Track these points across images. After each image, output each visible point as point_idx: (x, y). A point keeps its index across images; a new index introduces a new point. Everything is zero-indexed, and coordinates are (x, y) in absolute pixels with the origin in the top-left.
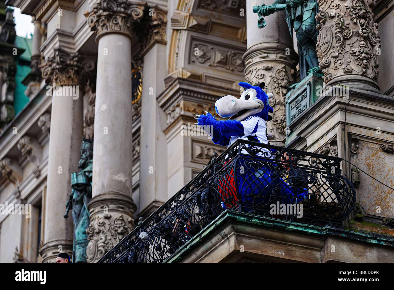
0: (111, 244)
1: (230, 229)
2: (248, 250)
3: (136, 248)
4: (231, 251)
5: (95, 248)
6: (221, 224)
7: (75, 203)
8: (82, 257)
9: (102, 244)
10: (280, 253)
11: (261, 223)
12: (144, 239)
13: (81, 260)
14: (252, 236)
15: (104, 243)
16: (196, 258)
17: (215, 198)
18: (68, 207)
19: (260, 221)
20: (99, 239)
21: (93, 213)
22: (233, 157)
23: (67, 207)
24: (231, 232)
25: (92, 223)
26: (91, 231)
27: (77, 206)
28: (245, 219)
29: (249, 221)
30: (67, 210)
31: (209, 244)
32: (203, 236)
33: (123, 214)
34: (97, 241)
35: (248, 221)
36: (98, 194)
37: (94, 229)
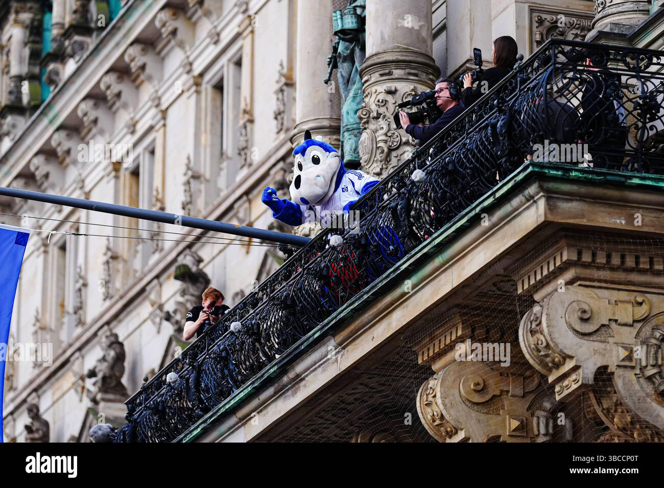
0: (397, 137)
1: (536, 188)
2: (565, 220)
3: (409, 191)
4: (539, 223)
5: (372, 144)
6: (522, 180)
7: (341, 60)
8: (354, 153)
9: (384, 138)
10: (618, 221)
11: (585, 178)
12: (418, 182)
13: (353, 159)
14: (571, 197)
15: (386, 135)
16: (491, 226)
17: (517, 132)
18: (331, 66)
19: (583, 174)
20: (378, 128)
21: (366, 85)
22: (545, 67)
23: (329, 65)
24: (538, 193)
25: (367, 100)
26: (365, 115)
27: (345, 65)
28: (560, 173)
29: (566, 176)
30: (329, 71)
31: (507, 208)
32: (498, 195)
33: (416, 85)
34: (375, 131)
35: (563, 175)
36: (374, 52)
37: (369, 112)
